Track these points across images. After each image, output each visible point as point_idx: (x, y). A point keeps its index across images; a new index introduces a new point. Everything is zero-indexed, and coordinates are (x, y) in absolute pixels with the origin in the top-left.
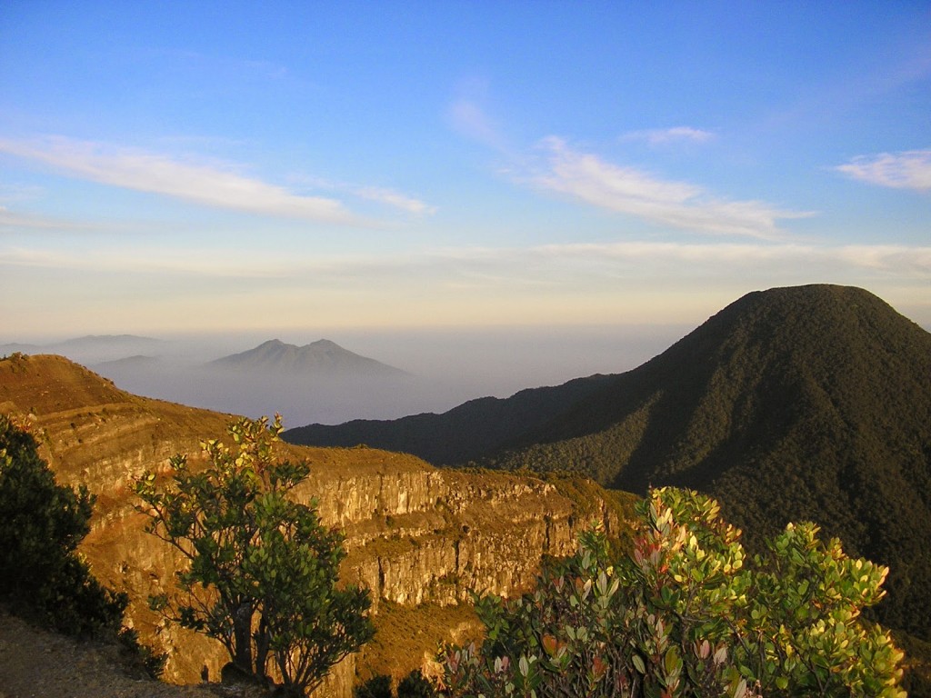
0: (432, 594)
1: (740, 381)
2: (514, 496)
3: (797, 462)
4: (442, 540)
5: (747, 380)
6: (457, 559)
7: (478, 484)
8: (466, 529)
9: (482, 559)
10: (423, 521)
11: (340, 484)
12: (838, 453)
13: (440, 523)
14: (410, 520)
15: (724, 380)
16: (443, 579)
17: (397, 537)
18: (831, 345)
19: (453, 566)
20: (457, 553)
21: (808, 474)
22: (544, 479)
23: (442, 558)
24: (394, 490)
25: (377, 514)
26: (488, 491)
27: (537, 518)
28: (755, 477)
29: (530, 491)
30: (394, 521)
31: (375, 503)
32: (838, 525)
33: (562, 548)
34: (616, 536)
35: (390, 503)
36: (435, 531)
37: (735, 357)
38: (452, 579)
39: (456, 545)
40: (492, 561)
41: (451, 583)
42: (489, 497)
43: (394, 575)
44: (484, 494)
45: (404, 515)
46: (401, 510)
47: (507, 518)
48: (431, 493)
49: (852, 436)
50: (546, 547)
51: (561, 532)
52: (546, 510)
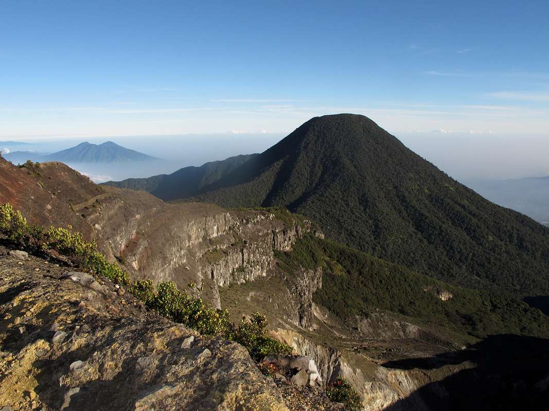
0: (234, 279)
1: (312, 157)
2: (258, 221)
3: (340, 193)
4: (236, 249)
5: (316, 157)
6: (243, 258)
7: (241, 216)
8: (245, 242)
9: (253, 257)
10: (226, 240)
11: (188, 225)
12: (358, 189)
13: (233, 240)
14: (220, 240)
15: (305, 157)
16: (237, 269)
17: (215, 250)
18: (352, 141)
19: (241, 262)
20: (243, 255)
21: (345, 198)
22: (269, 212)
23: (237, 259)
24: (212, 224)
25: (204, 238)
26: (247, 220)
27: (269, 231)
28: (322, 201)
29: (264, 218)
30: (213, 242)
31: (203, 233)
32: (360, 221)
33: (280, 246)
34: (302, 238)
35: (210, 232)
36: (232, 245)
37: (310, 146)
38: (241, 269)
39: (242, 251)
40: (258, 257)
41: (241, 271)
42: (247, 223)
43: (218, 271)
44: (244, 221)
45: (216, 237)
46: (215, 235)
47: (256, 233)
48: (227, 224)
49: (363, 181)
50: (274, 247)
51: (280, 238)
52: (272, 227)
